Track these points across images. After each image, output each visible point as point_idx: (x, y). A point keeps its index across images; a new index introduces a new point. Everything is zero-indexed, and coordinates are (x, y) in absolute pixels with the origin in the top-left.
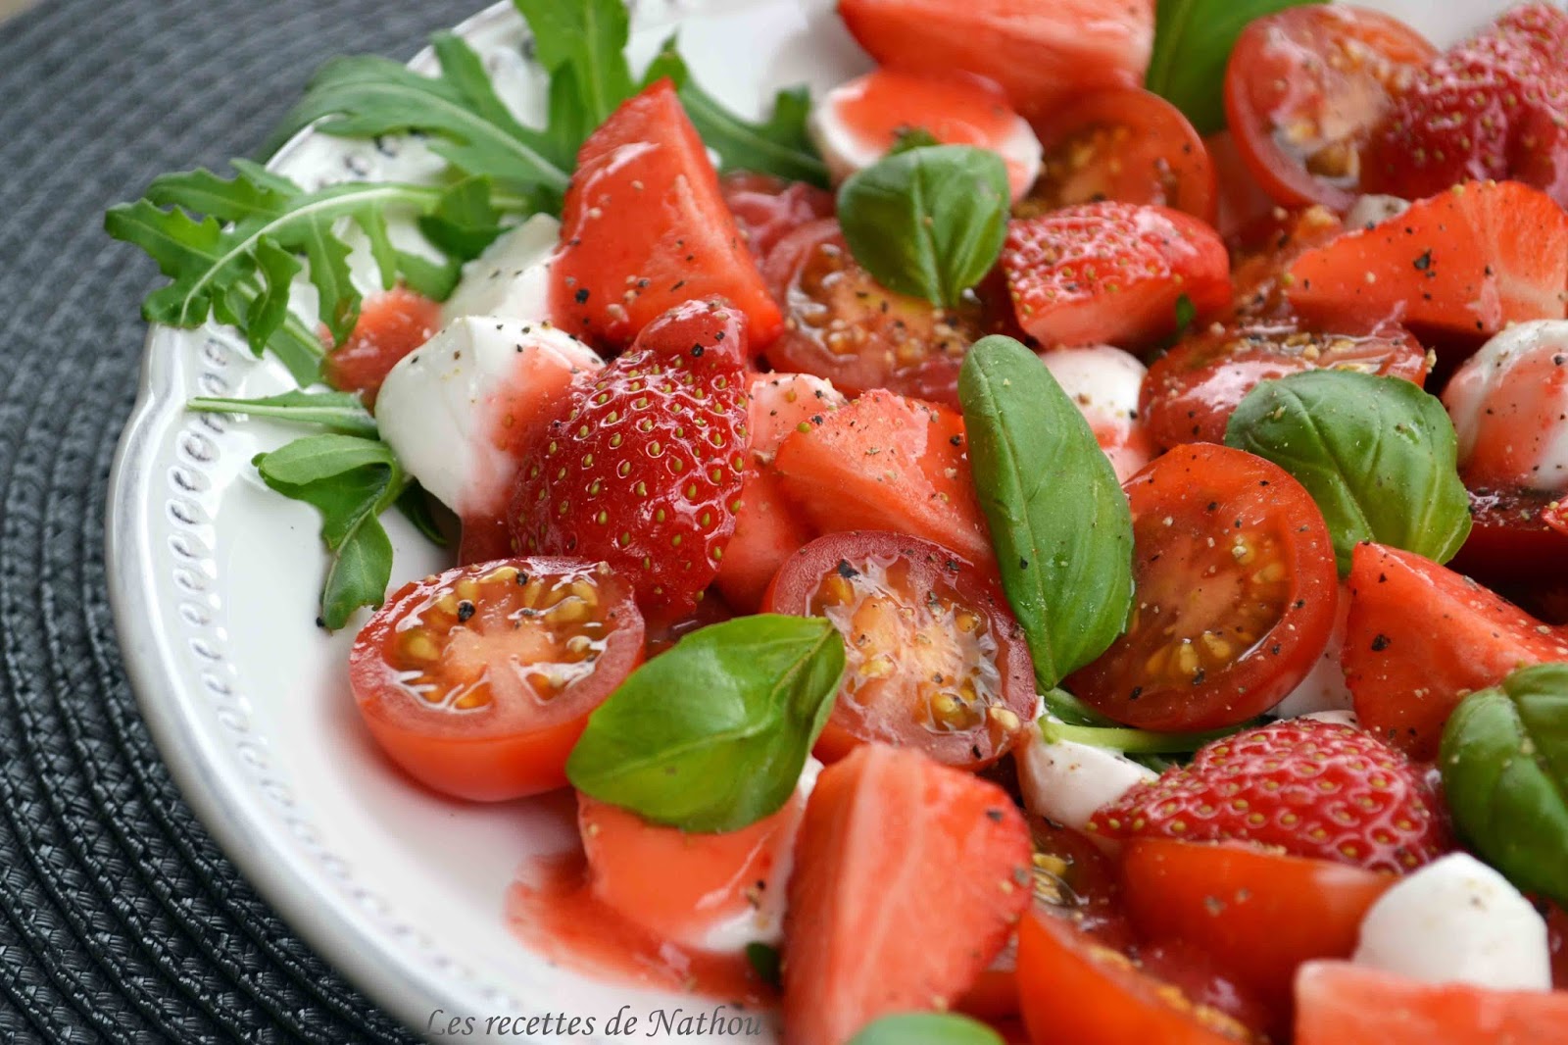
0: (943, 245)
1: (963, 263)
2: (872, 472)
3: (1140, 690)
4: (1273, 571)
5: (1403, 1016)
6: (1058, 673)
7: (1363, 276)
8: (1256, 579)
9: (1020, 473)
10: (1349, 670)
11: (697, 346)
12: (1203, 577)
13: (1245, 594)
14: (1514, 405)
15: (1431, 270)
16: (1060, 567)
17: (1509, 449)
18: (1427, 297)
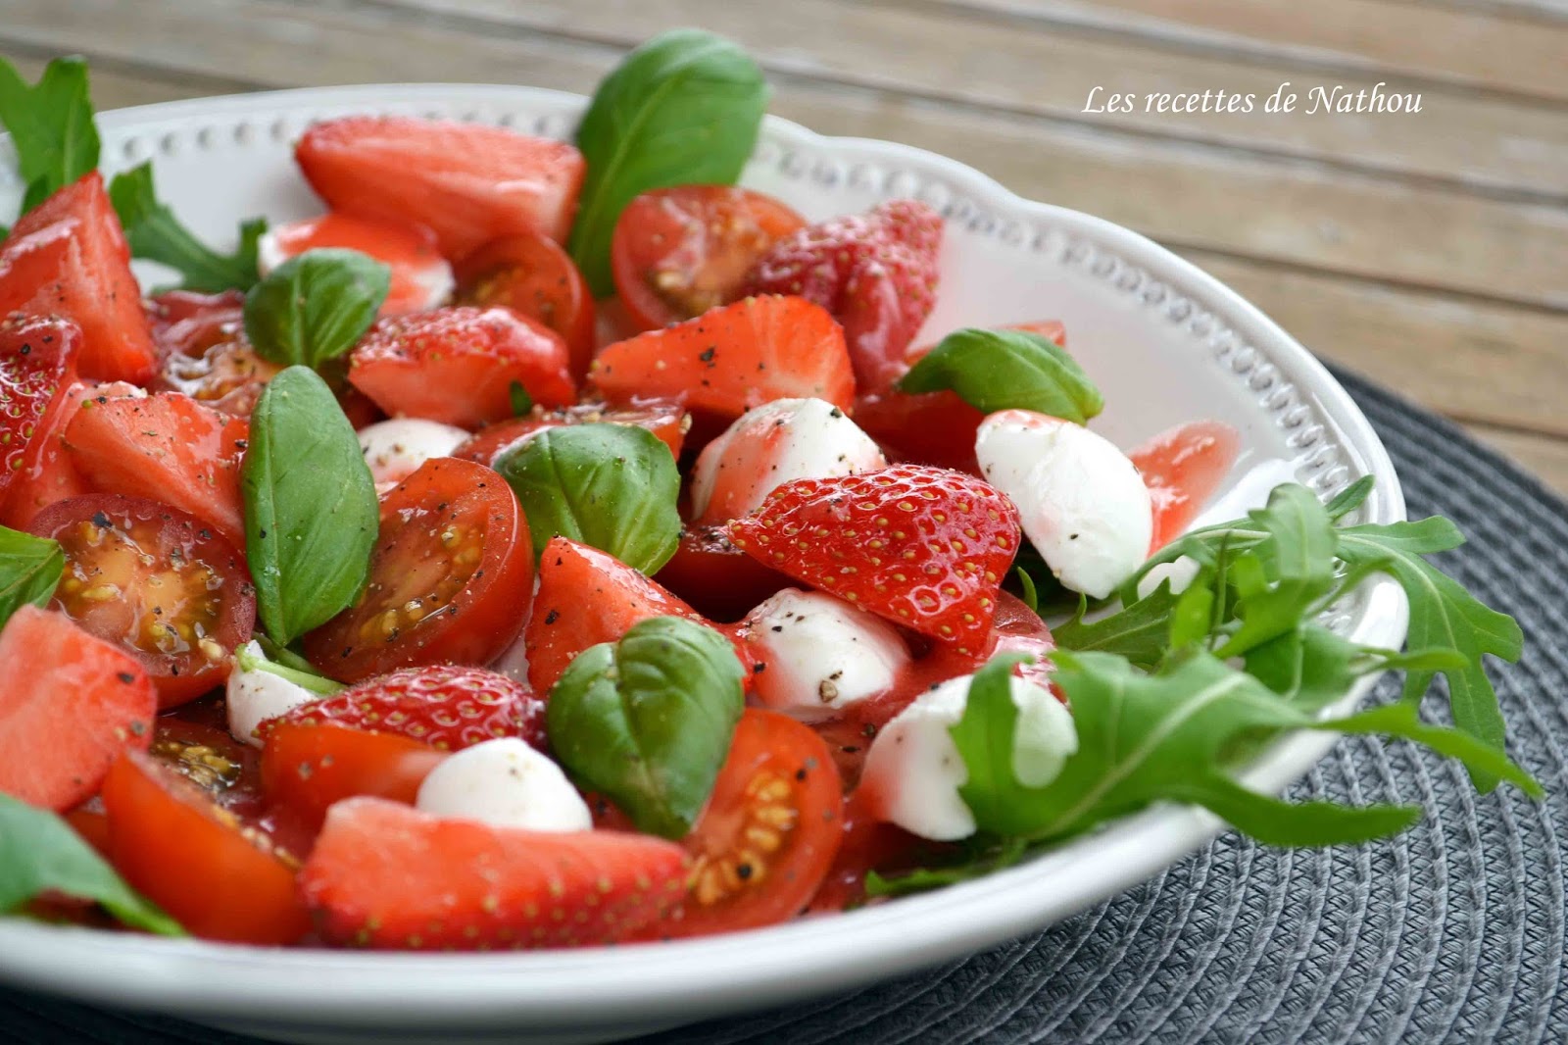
0: (311, 320)
1: (324, 337)
2: (146, 448)
3: (350, 649)
4: (471, 554)
5: (404, 836)
6: (288, 635)
7: (654, 363)
8: (457, 559)
9: (272, 460)
10: (530, 644)
11: (26, 345)
12: (421, 561)
13: (447, 572)
14: (739, 459)
15: (713, 361)
16: (295, 540)
17: (731, 495)
18: (706, 383)
